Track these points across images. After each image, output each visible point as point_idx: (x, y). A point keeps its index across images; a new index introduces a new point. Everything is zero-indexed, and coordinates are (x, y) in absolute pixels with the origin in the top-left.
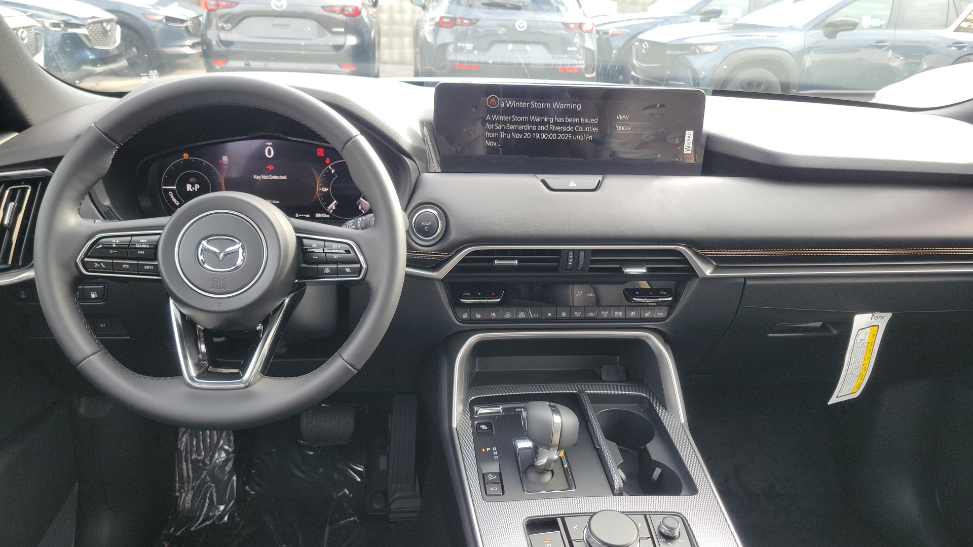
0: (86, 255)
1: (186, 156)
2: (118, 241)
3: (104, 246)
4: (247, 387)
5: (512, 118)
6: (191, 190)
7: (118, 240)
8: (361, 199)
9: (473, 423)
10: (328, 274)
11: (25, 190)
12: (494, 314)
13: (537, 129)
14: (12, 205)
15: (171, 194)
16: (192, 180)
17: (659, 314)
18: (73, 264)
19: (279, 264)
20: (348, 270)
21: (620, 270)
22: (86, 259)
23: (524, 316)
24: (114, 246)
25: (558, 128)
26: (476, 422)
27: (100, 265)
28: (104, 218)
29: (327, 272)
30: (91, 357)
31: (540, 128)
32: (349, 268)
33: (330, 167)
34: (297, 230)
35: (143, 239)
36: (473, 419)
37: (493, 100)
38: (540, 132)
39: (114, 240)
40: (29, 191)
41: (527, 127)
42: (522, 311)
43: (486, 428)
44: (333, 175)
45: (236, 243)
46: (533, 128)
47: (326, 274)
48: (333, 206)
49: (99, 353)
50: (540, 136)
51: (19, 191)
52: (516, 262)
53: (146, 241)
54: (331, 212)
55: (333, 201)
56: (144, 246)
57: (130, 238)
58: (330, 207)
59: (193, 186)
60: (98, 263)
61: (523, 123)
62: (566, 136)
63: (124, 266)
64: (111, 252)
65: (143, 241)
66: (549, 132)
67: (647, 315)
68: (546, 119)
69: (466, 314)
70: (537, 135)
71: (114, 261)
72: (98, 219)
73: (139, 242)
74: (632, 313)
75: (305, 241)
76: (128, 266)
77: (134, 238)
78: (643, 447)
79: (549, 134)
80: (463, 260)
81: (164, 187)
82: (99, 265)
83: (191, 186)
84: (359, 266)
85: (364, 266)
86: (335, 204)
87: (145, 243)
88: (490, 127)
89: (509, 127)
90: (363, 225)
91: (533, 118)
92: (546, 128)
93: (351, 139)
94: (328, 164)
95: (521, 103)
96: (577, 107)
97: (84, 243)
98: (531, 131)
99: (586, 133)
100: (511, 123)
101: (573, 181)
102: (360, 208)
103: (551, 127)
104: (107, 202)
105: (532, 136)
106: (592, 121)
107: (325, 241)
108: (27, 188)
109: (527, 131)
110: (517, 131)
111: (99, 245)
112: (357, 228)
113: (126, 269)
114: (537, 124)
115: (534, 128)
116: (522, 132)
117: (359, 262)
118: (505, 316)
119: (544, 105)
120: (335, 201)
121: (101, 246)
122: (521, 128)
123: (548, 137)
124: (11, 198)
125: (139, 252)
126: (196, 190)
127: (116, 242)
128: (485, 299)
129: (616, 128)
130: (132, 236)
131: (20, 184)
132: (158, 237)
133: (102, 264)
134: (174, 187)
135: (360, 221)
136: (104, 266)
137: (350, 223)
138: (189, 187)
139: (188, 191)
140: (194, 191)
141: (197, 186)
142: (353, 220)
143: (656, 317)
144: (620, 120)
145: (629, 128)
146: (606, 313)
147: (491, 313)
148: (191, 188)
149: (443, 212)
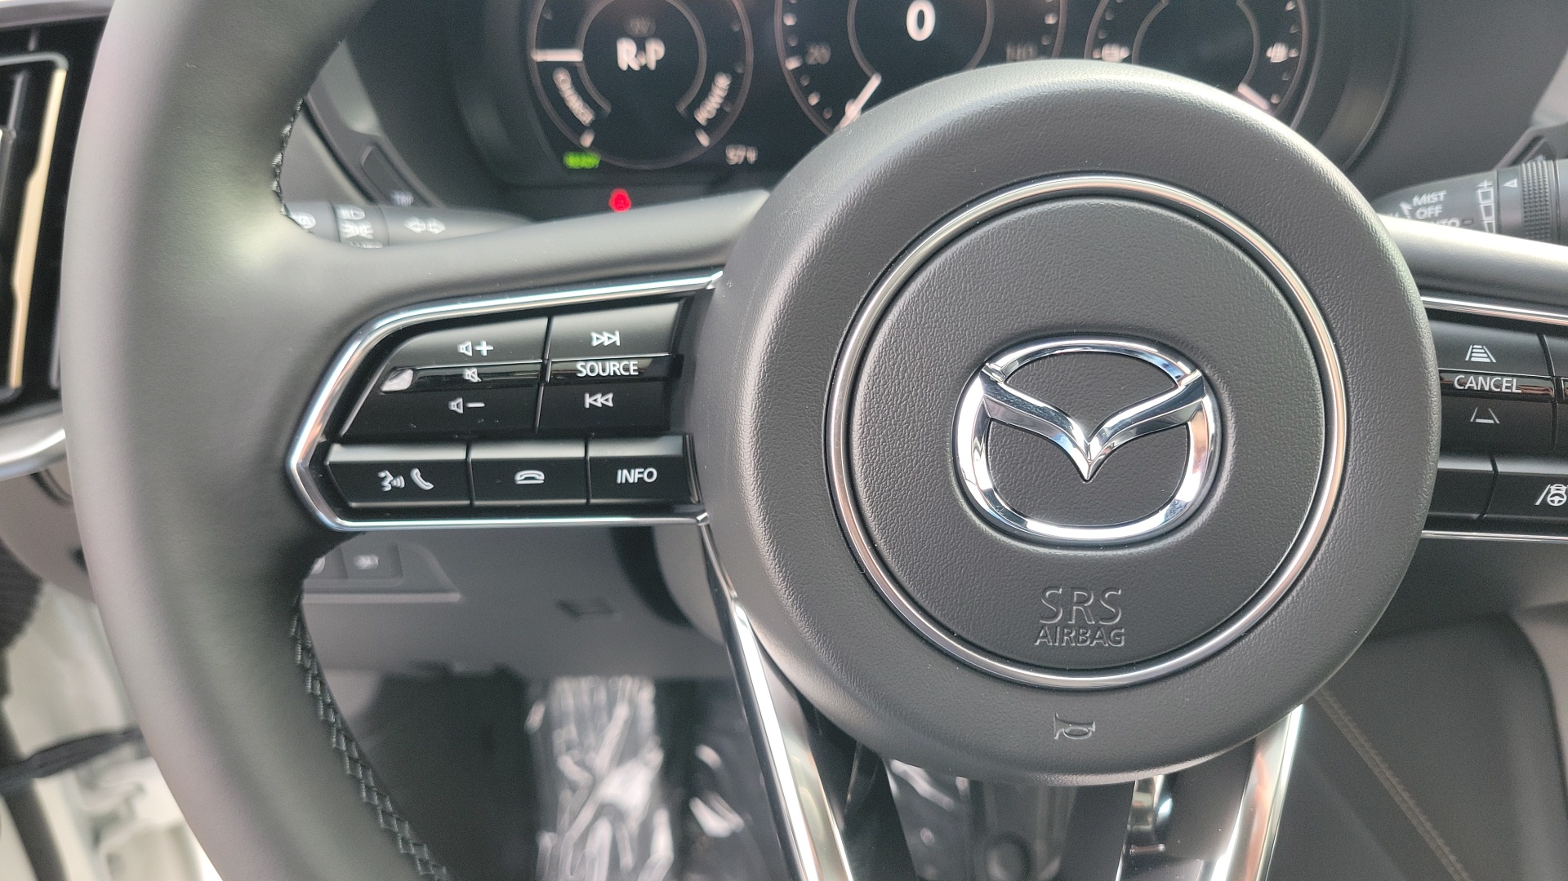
0: (332, 433)
2: (484, 348)
3: (421, 374)
6: (636, 67)
7: (481, 340)
11: (43, 75)
15: (563, 81)
16: (639, 26)
18: (274, 482)
22: (339, 454)
24: (470, 371)
27: (409, 480)
28: (368, 197)
29: (1556, 502)
35: (604, 329)
39: (465, 341)
40: (59, 79)
51: (19, 81)
53: (616, 339)
56: (614, 368)
57: (540, 324)
59: (641, 48)
60: (398, 466)
63: (521, 477)
64: (456, 405)
65: (606, 339)
71: (477, 454)
72: (347, 201)
73: (582, 347)
76: (539, 477)
77: (561, 323)
81: (538, 56)
82: (400, 482)
83: (633, 49)
87: (612, 348)
97: (318, 368)
104: (364, 121)
108: (47, 69)
111: (396, 370)
113: (531, 490)
121: (402, 382)
125: (588, 401)
126: (653, 64)
127: (477, 355)
130: (550, 312)
131: (23, 49)
132: (670, 311)
133: (416, 474)
134: (574, 56)
135: (1486, 196)
136: (427, 486)
137: (1427, 206)
138: (627, 55)
139: (624, 67)
140: (645, 68)
141: (656, 51)
142: (1438, 190)
148: (635, 57)
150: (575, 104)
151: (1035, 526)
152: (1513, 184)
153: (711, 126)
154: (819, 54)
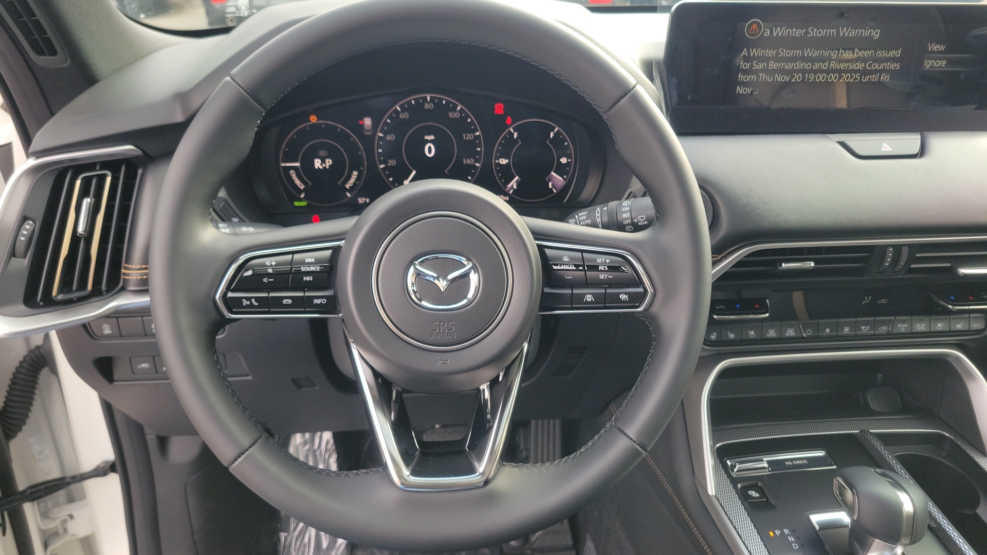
0: (228, 288)
1: (313, 119)
2: (274, 263)
3: (255, 271)
5: (778, 53)
6: (321, 167)
7: (272, 261)
8: (553, 173)
9: (735, 487)
10: (591, 302)
11: (102, 178)
12: (752, 332)
13: (812, 67)
14: (87, 202)
15: (293, 174)
16: (322, 153)
17: (974, 325)
18: (211, 303)
20: (623, 297)
21: (952, 271)
22: (230, 295)
23: (794, 334)
24: (270, 271)
25: (842, 66)
26: (739, 486)
27: (251, 302)
29: (589, 300)
30: (250, 450)
31: (816, 66)
32: (626, 294)
33: (512, 130)
34: (537, 235)
35: (309, 258)
36: (734, 481)
37: (755, 26)
38: (816, 72)
39: (268, 261)
40: (109, 180)
41: (799, 65)
42: (791, 326)
43: (757, 495)
44: (516, 141)
46: (807, 66)
47: (587, 302)
48: (513, 184)
49: (259, 442)
50: (815, 78)
51: (94, 181)
52: (812, 264)
53: (313, 260)
54: (511, 192)
55: (515, 177)
56: (312, 269)
57: (290, 256)
58: (510, 185)
59: (323, 162)
60: (248, 299)
61: (793, 59)
62: (852, 77)
63: (285, 302)
64: (265, 280)
65: (310, 260)
66: (828, 72)
67: (959, 327)
68: (826, 54)
69: (715, 334)
70: (812, 76)
71: (271, 295)
73: (303, 263)
74: (939, 325)
75: (547, 251)
76: (290, 301)
77: (297, 256)
79: (828, 74)
81: (283, 165)
82: (248, 303)
83: (320, 161)
84: (641, 290)
85: (650, 290)
86: (517, 181)
87: (312, 263)
88: (745, 66)
89: (773, 65)
90: (605, 219)
91: (808, 53)
92: (824, 66)
93: (630, 91)
94: (509, 126)
95: (794, 30)
96: (873, 33)
97: (224, 269)
98: (804, 71)
99: (881, 72)
100: (777, 59)
101: (886, 143)
102: (550, 186)
103: (833, 65)
105: (804, 77)
106: (892, 54)
107: (582, 251)
108: (105, 176)
109: (798, 71)
110: (783, 72)
111: (247, 270)
112: (594, 225)
113: (287, 306)
114: (813, 60)
115: (809, 66)
116: (791, 73)
117: (640, 283)
118: (769, 335)
119: (827, 32)
120: (517, 178)
121: (250, 273)
122: (789, 66)
123: (827, 78)
124: (84, 193)
125: (305, 279)
126: (328, 167)
127: (271, 265)
128: (750, 314)
129: (925, 63)
130: (293, 253)
131: (95, 170)
132: (329, 252)
133: (253, 300)
134: (298, 164)
135: (598, 212)
136: (256, 304)
137: (582, 216)
138: (318, 163)
139: (317, 168)
140: (325, 168)
141: (329, 162)
142: (586, 211)
143: (971, 329)
144: (932, 52)
145: (943, 63)
146: (904, 326)
147: (749, 332)
148: (321, 164)
149: (708, 195)
150: (298, 182)
152: (605, 209)
153: (351, 189)
154: (392, 163)
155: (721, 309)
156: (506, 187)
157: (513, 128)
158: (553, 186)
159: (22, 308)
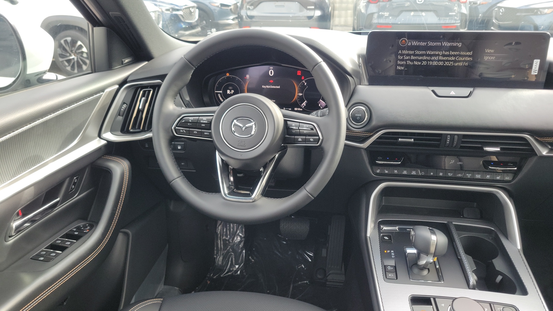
0: (177, 126)
1: (228, 75)
3: (185, 121)
4: (253, 202)
5: (415, 52)
6: (230, 93)
7: (192, 118)
8: (320, 100)
9: (379, 235)
11: (149, 91)
13: (431, 58)
14: (143, 99)
15: (219, 95)
16: (230, 88)
17: (506, 178)
18: (170, 130)
19: (274, 135)
20: (312, 140)
21: (482, 148)
22: (177, 128)
23: (415, 174)
24: (190, 121)
25: (445, 58)
26: (381, 235)
27: (183, 131)
28: (186, 107)
29: (300, 140)
30: (177, 179)
31: (433, 58)
32: (312, 138)
33: (304, 82)
34: (284, 116)
35: (205, 118)
36: (380, 233)
37: (404, 41)
38: (432, 61)
39: (190, 118)
40: (151, 92)
41: (425, 58)
42: (414, 170)
43: (388, 239)
44: (306, 86)
45: (251, 122)
47: (299, 142)
48: (304, 104)
49: (180, 177)
50: (432, 63)
51: (147, 92)
52: (413, 140)
53: (206, 119)
54: (303, 107)
55: (305, 101)
56: (205, 122)
57: (198, 117)
58: (303, 104)
59: (231, 91)
60: (182, 130)
61: (422, 55)
62: (450, 63)
63: (194, 132)
64: (189, 124)
65: (205, 119)
66: (439, 61)
67: (498, 178)
68: (437, 53)
69: (379, 170)
70: (431, 63)
71: (190, 129)
72: (183, 107)
73: (202, 120)
74: (488, 176)
75: (289, 122)
76: (196, 132)
77: (200, 118)
78: (490, 261)
79: (438, 62)
80: (379, 138)
81: (216, 92)
82: (182, 131)
83: (229, 91)
85: (321, 138)
86: (305, 103)
87: (205, 120)
88: (400, 58)
89: (413, 58)
90: (321, 115)
91: (429, 52)
92: (436, 58)
93: (318, 64)
94: (303, 80)
95: (421, 43)
96: (458, 44)
97: (176, 119)
98: (427, 60)
99: (463, 61)
100: (414, 55)
101: (453, 91)
102: (319, 106)
103: (440, 58)
104: (188, 99)
105: (427, 63)
106: (468, 53)
107: (300, 122)
108: (151, 90)
109: (424, 60)
110: (418, 60)
111: (183, 120)
112: (318, 116)
113: (195, 134)
114: (431, 56)
115: (429, 58)
116: (421, 61)
117: (318, 136)
118: (403, 173)
119: (436, 44)
120: (306, 101)
121: (184, 121)
122: (421, 58)
123: (438, 63)
124: (143, 96)
125: (202, 125)
126: (232, 93)
127: (191, 119)
128: (392, 162)
129: (485, 58)
131: (147, 88)
132: (212, 117)
133: (184, 130)
134: (221, 92)
135: (319, 112)
136: (185, 132)
139: (228, 93)
140: (231, 93)
141: (233, 91)
143: (504, 180)
144: (487, 53)
145: (493, 58)
146: (469, 175)
147: (395, 171)
148: (230, 92)
149: (369, 109)
150: (221, 99)
151: (235, 134)
152: (322, 111)
155: (380, 159)
156: (301, 105)
157: (304, 81)
158: (321, 106)
159: (120, 133)
